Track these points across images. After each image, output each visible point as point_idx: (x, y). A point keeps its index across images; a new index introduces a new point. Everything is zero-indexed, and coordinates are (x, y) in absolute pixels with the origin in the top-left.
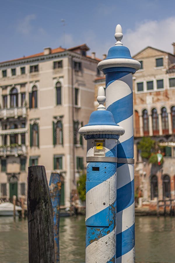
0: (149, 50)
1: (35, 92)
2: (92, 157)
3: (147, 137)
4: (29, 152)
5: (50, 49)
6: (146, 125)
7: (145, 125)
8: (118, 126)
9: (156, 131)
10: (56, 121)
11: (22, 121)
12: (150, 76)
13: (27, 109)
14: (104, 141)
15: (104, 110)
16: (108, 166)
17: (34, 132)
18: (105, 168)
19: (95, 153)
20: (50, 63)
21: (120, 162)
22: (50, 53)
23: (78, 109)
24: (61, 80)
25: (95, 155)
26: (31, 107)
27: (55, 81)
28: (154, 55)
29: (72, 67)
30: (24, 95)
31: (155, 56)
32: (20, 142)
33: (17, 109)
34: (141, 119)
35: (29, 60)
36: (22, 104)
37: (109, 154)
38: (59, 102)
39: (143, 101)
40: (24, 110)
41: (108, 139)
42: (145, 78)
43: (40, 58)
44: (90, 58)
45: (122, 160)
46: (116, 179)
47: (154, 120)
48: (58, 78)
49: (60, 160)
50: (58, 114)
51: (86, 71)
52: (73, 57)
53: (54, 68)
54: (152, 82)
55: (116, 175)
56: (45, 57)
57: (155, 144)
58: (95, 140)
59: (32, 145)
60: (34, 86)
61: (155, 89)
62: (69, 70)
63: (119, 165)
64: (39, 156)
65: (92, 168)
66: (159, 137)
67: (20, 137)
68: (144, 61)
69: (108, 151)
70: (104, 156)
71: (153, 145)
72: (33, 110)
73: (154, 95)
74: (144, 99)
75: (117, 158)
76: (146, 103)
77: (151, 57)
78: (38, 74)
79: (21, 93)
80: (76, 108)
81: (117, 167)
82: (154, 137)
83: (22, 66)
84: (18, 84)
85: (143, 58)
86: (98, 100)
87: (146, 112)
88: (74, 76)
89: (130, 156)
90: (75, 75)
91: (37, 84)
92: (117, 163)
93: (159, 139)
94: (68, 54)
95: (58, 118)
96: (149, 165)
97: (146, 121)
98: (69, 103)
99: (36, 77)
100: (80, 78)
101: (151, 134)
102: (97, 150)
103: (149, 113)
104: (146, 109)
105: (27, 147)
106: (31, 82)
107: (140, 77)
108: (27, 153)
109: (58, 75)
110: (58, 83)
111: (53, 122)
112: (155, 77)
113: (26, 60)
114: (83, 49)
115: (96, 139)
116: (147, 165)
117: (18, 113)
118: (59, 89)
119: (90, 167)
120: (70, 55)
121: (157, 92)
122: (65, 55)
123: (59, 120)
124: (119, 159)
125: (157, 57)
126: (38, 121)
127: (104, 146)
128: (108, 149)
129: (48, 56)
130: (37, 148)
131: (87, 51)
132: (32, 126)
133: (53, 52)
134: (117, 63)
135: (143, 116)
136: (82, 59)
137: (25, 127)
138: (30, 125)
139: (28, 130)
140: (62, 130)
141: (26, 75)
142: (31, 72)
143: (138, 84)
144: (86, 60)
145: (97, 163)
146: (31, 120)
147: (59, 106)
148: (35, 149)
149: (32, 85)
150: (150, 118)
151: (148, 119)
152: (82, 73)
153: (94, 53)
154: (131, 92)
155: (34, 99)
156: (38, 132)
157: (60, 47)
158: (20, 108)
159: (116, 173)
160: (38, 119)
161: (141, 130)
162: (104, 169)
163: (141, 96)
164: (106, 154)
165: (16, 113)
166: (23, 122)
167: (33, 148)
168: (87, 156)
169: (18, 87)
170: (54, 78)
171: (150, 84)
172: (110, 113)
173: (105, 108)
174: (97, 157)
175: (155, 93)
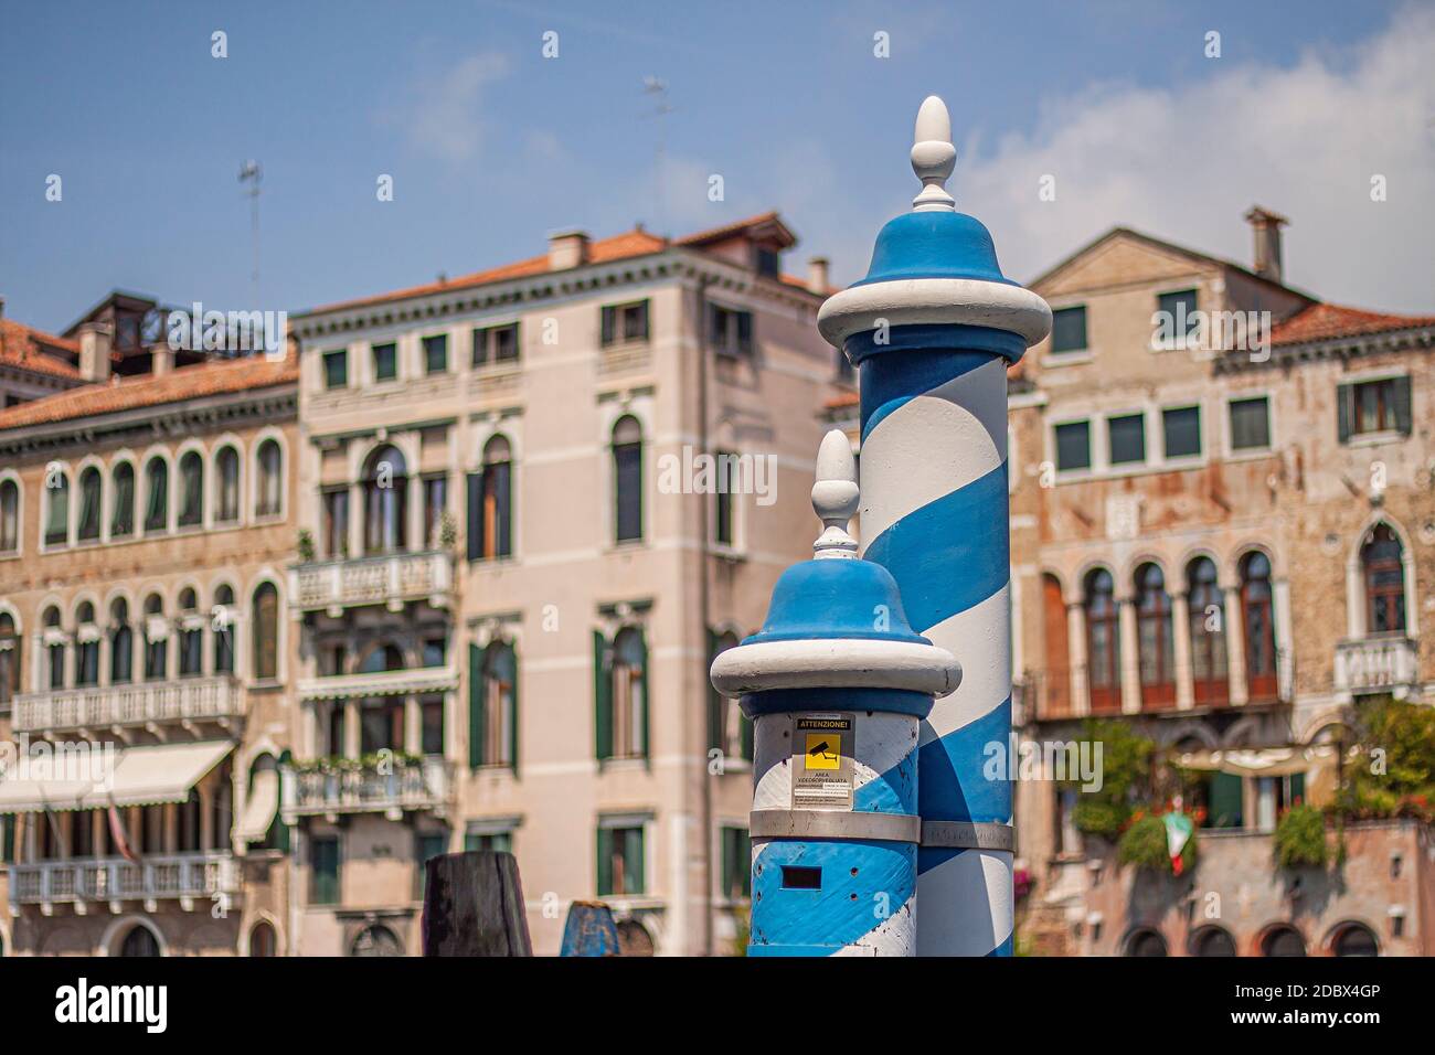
0: (1121, 246)
1: (500, 472)
2: (782, 813)
3: (1111, 718)
4: (462, 796)
5: (583, 239)
6: (1104, 656)
7: (1102, 657)
8: (928, 643)
9: (1158, 688)
10: (609, 630)
11: (428, 625)
12: (1125, 385)
13: (454, 564)
14: (849, 725)
15: (849, 555)
16: (870, 863)
17: (493, 687)
18: (854, 870)
19: (800, 792)
20: (584, 314)
21: (937, 844)
22: (584, 262)
23: (732, 567)
24: (641, 407)
25: (797, 800)
26: (476, 552)
27: (611, 412)
28: (1150, 271)
29: (700, 336)
30: (438, 488)
31: (1155, 280)
32: (413, 746)
33: (401, 559)
34: (1076, 619)
35: (467, 297)
36: (427, 539)
37: (873, 797)
38: (629, 524)
39: (1086, 522)
40: (439, 569)
41: (870, 714)
42: (1102, 399)
43: (526, 287)
44: (801, 289)
45: (944, 832)
46: (914, 937)
47: (1151, 628)
48: (624, 398)
49: (632, 838)
50: (623, 591)
51: (777, 359)
52: (706, 281)
53: (606, 339)
54: (1138, 420)
55: (913, 911)
56: (556, 283)
57: (1151, 758)
58: (800, 721)
59: (477, 760)
60: (498, 440)
61: (1155, 459)
62: (683, 352)
63: (929, 856)
64: (518, 821)
65: (780, 870)
66: (1175, 720)
67: (413, 714)
68: (1097, 305)
69: (872, 784)
70: (849, 810)
71: (1142, 767)
72: (487, 569)
73: (1150, 492)
74: (1093, 511)
75: (919, 819)
76: (1103, 536)
77: (1131, 283)
78: (516, 375)
79: (421, 474)
80: (721, 558)
81: (920, 872)
82: (1147, 718)
83: (432, 330)
84: (409, 428)
85: (1087, 290)
86: (818, 501)
87: (1102, 583)
88: (713, 386)
89: (990, 812)
90: (721, 379)
91: (511, 428)
92: (920, 847)
93: (1176, 733)
94: (678, 266)
95: (624, 611)
96: (1117, 874)
97: (1102, 635)
98: (685, 533)
99: (505, 388)
100: (743, 399)
101: (1131, 703)
102: (807, 776)
103: (1123, 588)
104: (1107, 567)
105: (450, 770)
106: (478, 417)
107: (1073, 392)
108: (453, 805)
109: (623, 382)
110: (627, 420)
111: (598, 636)
112: (1152, 395)
113: (452, 299)
114: (762, 241)
115: (801, 716)
116: (1108, 874)
117: (403, 584)
118: (628, 457)
119: (772, 865)
120: (691, 273)
121: (1161, 474)
122: (663, 271)
123: (627, 624)
124: (930, 824)
125: (1166, 287)
126: (512, 630)
127: (847, 750)
128: (868, 770)
129: (572, 279)
130: (504, 776)
131: (785, 250)
132: (482, 651)
133: (599, 254)
134: (921, 301)
135: (1087, 605)
136: (755, 292)
137: (442, 663)
138: (472, 647)
139: (459, 677)
140: (642, 679)
141: (454, 377)
142: (478, 360)
143: (1061, 429)
144: (779, 297)
145: (808, 845)
146: (474, 624)
147: (630, 548)
148: (495, 783)
149: (483, 432)
150: (1127, 616)
151: (1113, 621)
152: (755, 370)
153: (823, 263)
154: (999, 464)
155: (490, 506)
156: (512, 691)
157: (640, 230)
158: (416, 556)
159: (911, 901)
160: (517, 617)
161: (1078, 681)
162: (846, 881)
163: (1075, 495)
164: (862, 796)
165: (394, 587)
166: (435, 633)
167: (486, 775)
168: (757, 808)
169: (409, 444)
170: (604, 398)
171: (1127, 433)
172: (880, 570)
173: (855, 548)
174: (812, 813)
175: (1154, 480)
